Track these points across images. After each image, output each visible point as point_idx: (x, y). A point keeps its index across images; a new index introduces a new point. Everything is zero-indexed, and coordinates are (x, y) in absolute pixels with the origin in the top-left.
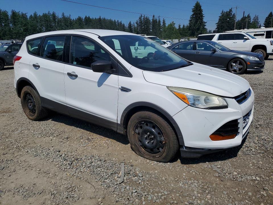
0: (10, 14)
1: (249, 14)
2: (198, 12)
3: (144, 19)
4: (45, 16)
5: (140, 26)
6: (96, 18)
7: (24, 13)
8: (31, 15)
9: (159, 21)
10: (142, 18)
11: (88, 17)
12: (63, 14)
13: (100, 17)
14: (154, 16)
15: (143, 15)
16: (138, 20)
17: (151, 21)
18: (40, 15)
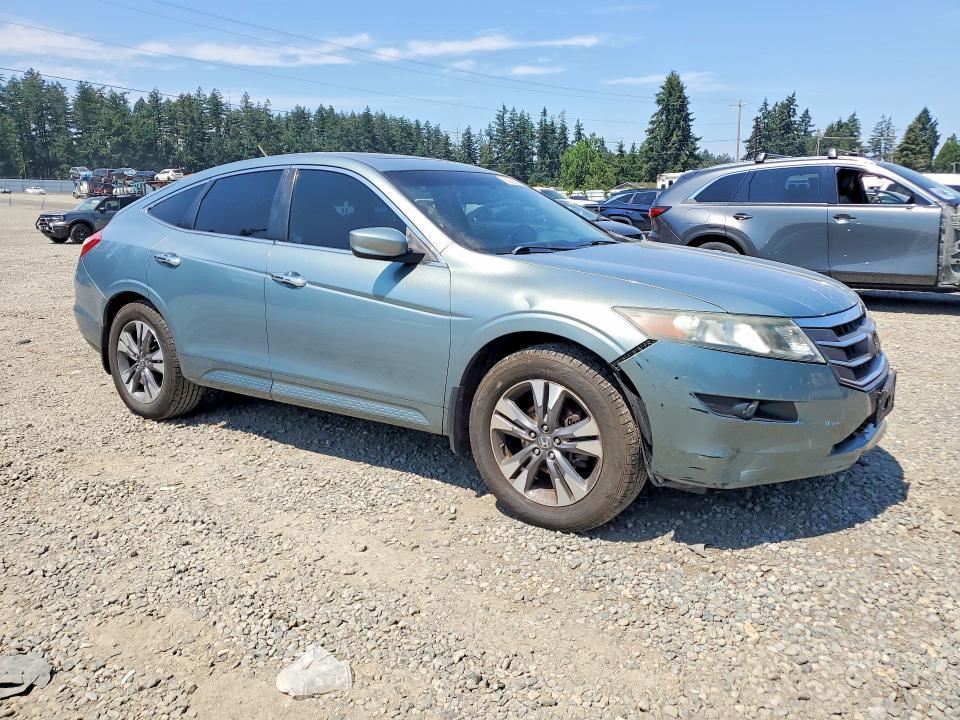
0: (72, 94)
1: (854, 115)
2: (674, 105)
3: (512, 120)
4: (186, 102)
5: (498, 141)
6: (353, 115)
7: (118, 92)
8: (142, 100)
9: (564, 129)
10: (507, 116)
11: (327, 108)
12: (246, 97)
13: (368, 110)
14: (545, 113)
15: (509, 108)
16: (493, 125)
17: (537, 127)
18: (169, 101)
